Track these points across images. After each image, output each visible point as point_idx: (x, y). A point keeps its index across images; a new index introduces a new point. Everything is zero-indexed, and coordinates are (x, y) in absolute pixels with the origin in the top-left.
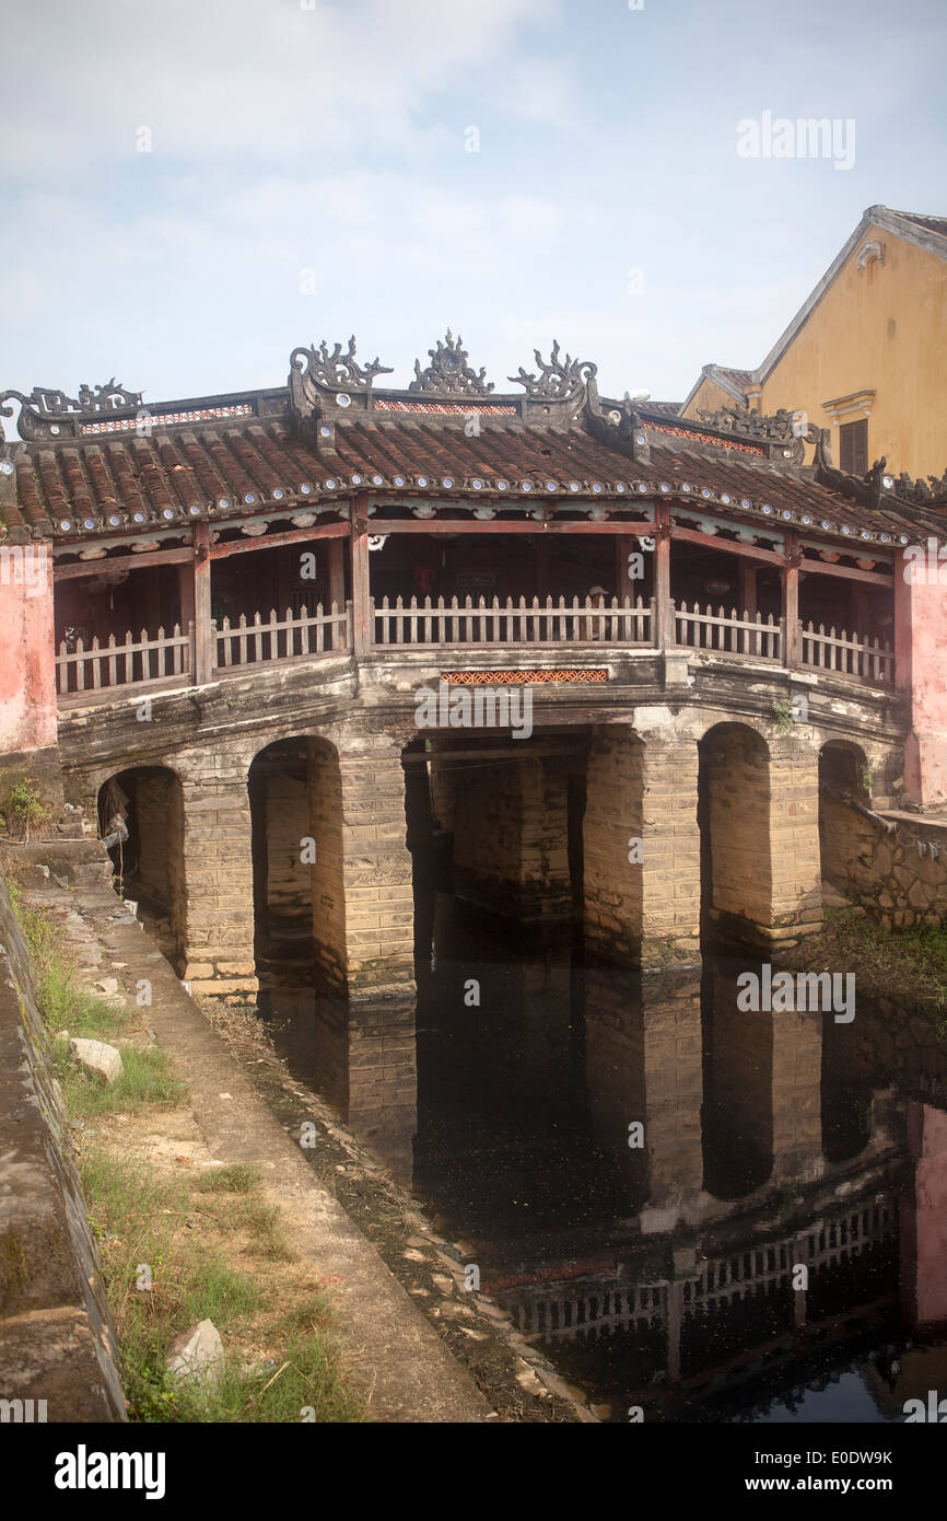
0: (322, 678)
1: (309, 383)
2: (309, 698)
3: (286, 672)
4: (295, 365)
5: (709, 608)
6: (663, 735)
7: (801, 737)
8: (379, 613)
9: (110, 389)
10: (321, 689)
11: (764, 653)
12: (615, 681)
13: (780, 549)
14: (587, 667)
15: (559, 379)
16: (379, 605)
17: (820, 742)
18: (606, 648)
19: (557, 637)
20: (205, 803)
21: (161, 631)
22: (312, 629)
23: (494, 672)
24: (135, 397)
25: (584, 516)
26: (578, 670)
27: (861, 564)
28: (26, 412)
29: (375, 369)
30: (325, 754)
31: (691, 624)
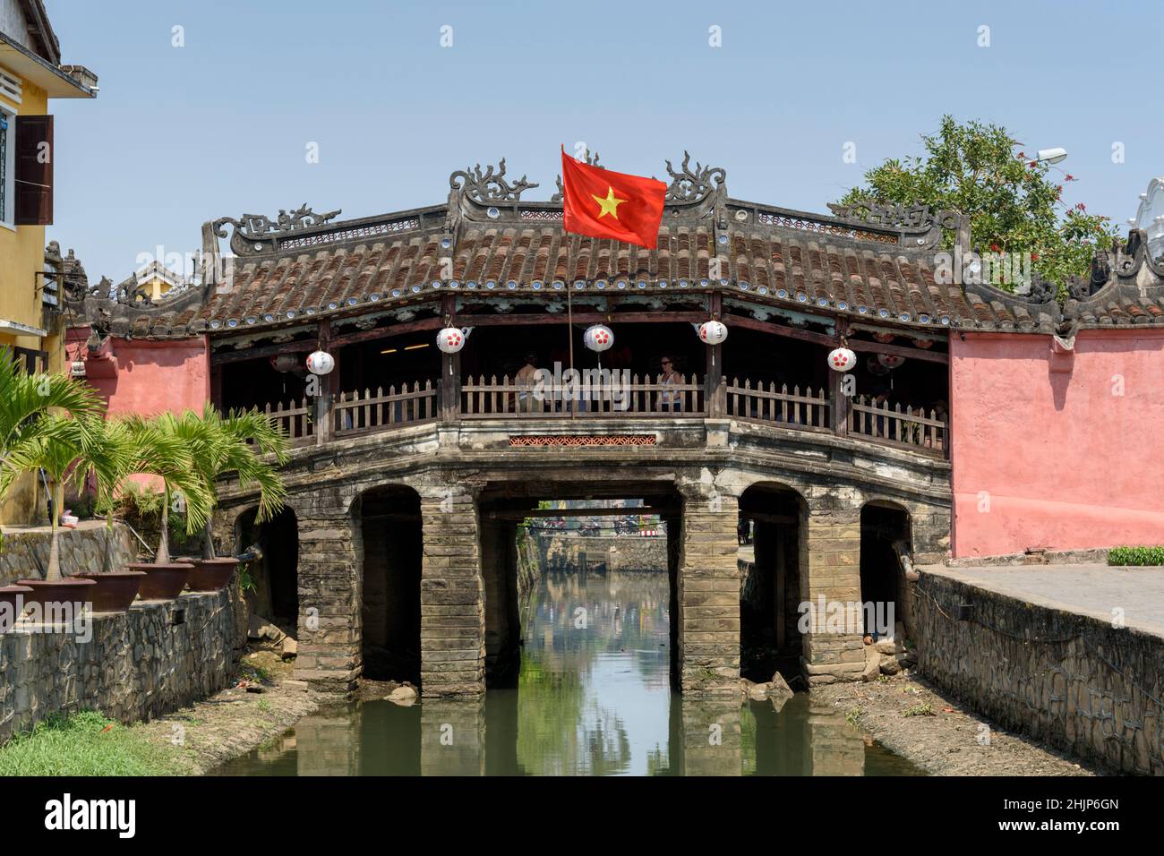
0: (411, 440)
1: (465, 200)
2: (399, 455)
3: (385, 435)
4: (455, 186)
5: (760, 384)
6: (703, 491)
7: (842, 496)
8: (465, 389)
9: (303, 212)
11: (815, 423)
12: (661, 444)
14: (637, 433)
15: (689, 184)
16: (465, 383)
17: (861, 502)
18: (652, 418)
20: (314, 535)
21: (293, 403)
22: (410, 401)
23: (555, 436)
24: (321, 219)
25: (645, 308)
26: (629, 436)
27: (918, 344)
28: (237, 234)
29: (522, 185)
30: (411, 499)
31: (742, 398)
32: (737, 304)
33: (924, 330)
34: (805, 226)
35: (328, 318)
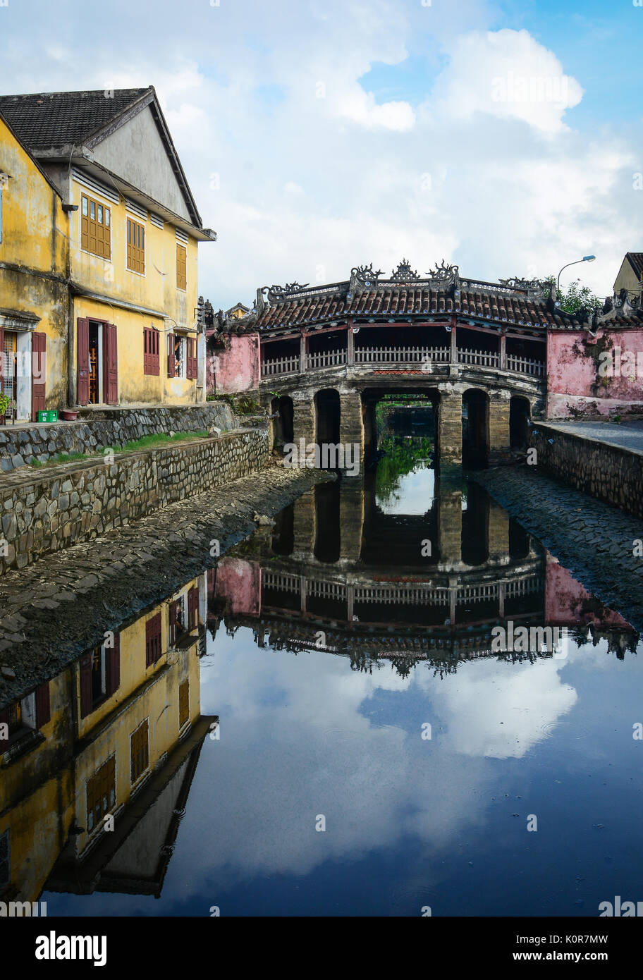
0: (336, 371)
1: (357, 279)
2: (331, 377)
3: (326, 370)
4: (353, 273)
5: (471, 350)
6: (448, 392)
7: (503, 394)
8: (356, 352)
9: (294, 285)
10: (335, 375)
11: (493, 365)
12: (432, 374)
13: (499, 330)
14: (423, 369)
15: (444, 272)
16: (356, 350)
17: (510, 396)
19: (416, 360)
20: (300, 408)
21: (291, 358)
22: (336, 357)
23: (391, 371)
24: (301, 287)
25: (426, 321)
26: (419, 370)
27: (534, 334)
28: (270, 293)
29: (379, 273)
30: (336, 394)
31: (464, 356)
32: (462, 319)
33: (536, 329)
34: (490, 288)
35: (305, 325)
